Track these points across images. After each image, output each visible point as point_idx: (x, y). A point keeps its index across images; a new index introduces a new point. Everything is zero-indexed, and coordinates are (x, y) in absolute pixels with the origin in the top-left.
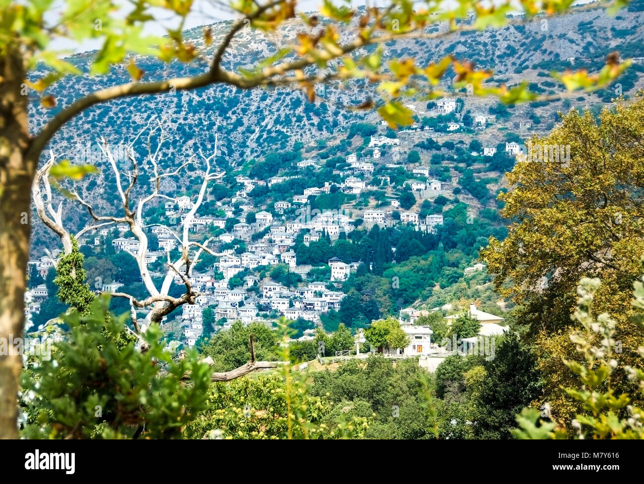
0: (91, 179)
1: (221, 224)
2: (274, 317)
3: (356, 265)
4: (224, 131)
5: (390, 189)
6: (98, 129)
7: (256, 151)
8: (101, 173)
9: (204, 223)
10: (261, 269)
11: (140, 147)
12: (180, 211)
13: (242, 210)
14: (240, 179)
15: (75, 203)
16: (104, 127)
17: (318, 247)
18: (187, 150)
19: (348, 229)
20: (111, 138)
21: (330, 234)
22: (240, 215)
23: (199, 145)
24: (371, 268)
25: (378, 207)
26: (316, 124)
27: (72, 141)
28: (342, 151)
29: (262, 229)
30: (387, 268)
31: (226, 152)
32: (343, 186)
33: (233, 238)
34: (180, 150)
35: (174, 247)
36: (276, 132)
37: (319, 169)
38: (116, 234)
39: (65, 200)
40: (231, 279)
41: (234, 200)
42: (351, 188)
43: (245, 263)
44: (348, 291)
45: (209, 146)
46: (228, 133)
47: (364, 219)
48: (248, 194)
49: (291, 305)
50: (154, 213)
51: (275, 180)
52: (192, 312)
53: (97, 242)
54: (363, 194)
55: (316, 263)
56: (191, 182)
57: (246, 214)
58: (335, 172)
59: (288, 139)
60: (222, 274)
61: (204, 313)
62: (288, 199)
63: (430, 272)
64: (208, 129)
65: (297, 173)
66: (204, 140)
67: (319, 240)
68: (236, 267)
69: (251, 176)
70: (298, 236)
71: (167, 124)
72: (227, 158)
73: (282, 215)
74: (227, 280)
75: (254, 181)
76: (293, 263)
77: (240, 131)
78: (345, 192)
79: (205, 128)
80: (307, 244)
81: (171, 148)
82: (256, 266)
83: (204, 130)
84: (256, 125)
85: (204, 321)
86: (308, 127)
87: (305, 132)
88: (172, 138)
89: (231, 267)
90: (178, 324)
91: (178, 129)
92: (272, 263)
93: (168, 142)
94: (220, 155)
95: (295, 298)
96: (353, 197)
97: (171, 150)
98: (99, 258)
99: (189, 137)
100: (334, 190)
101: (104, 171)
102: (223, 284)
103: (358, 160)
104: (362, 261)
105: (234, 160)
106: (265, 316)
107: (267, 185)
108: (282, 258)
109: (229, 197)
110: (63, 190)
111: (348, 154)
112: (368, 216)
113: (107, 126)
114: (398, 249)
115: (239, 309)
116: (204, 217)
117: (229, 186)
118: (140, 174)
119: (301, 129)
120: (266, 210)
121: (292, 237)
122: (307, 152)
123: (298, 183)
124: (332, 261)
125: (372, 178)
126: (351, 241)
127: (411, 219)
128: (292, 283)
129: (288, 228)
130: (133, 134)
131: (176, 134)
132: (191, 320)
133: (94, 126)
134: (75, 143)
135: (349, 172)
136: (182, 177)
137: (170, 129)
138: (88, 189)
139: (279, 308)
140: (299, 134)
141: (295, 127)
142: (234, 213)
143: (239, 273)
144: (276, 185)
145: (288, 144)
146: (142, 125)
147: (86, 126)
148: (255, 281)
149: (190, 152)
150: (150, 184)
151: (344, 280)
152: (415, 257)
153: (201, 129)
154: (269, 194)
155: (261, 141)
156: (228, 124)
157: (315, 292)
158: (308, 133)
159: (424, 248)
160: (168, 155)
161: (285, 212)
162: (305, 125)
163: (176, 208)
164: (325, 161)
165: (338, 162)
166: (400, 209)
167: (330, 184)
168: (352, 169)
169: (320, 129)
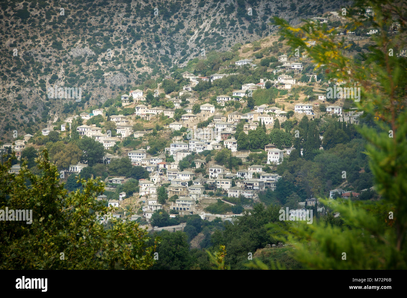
0: (53, 73)
1: (170, 114)
2: (218, 195)
3: (288, 152)
4: (168, 33)
5: (317, 85)
6: (59, 29)
7: (195, 51)
8: (62, 68)
9: (156, 113)
10: (207, 154)
11: (95, 46)
12: (134, 102)
13: (188, 102)
14: (186, 76)
15: (40, 94)
16: (63, 28)
17: (256, 135)
18: (135, 49)
19: (282, 120)
20: (70, 37)
21: (265, 123)
22: (187, 106)
23: (146, 45)
24: (302, 154)
25: (307, 100)
26: (247, 27)
27: (36, 40)
28: (275, 52)
29: (206, 119)
30: (316, 154)
31: (169, 51)
32: (276, 82)
33: (181, 126)
34: (130, 49)
35: (130, 134)
36: (213, 34)
37: (255, 67)
38: (80, 122)
39: (31, 91)
40: (180, 161)
41: (181, 94)
42: (283, 84)
43: (192, 148)
44: (283, 173)
45: (155, 46)
46: (171, 35)
47: (295, 111)
48: (193, 88)
49: (233, 185)
50: (111, 104)
51: (216, 77)
52: (148, 190)
53: (63, 128)
54: (293, 89)
55: (254, 149)
56: (140, 77)
57: (192, 106)
58: (269, 70)
59: (223, 40)
60: (172, 157)
61: (158, 190)
62: (228, 93)
63: (355, 158)
64: (154, 31)
65: (235, 71)
66: (151, 41)
67: (257, 129)
68: (184, 151)
69: (195, 73)
70: (238, 125)
71: (118, 26)
72: (170, 56)
73: (223, 107)
74: (177, 163)
75: (198, 77)
76: (234, 149)
77: (181, 33)
78: (278, 88)
79: (151, 30)
80: (247, 133)
81: (122, 47)
82: (201, 151)
83: (150, 32)
84: (195, 28)
85: (158, 198)
86: (240, 30)
87: (237, 34)
88: (122, 38)
89: (180, 151)
90: (135, 199)
91: (128, 31)
92: (216, 148)
93: (119, 41)
94: (164, 54)
95: (237, 179)
96: (285, 92)
97: (122, 49)
98: (66, 143)
99: (138, 38)
100: (268, 86)
101: (64, 67)
102: (175, 166)
103: (289, 59)
104: (294, 147)
105: (177, 58)
106: (211, 194)
107: (210, 81)
108: (225, 144)
109: (177, 91)
110: (29, 82)
111: (280, 54)
112: (298, 108)
113: (67, 28)
114: (326, 138)
115: (188, 188)
116: (156, 108)
117: (177, 81)
118: (95, 69)
119: (234, 32)
120: (209, 103)
121: (233, 126)
122: (244, 52)
123: (237, 79)
124: (268, 147)
125: (301, 75)
126: (284, 130)
127: (336, 111)
128: (234, 166)
129: (229, 118)
130: (88, 34)
131: (126, 35)
132: (147, 197)
133: (55, 27)
134: (39, 42)
135: (281, 70)
136: (132, 72)
137: (121, 31)
138: (51, 82)
139: (223, 187)
140: (233, 36)
141: (229, 30)
142: (182, 105)
143: (188, 156)
144: (217, 80)
145: (223, 45)
146: (97, 27)
147: (48, 27)
148: (202, 164)
149: (139, 51)
150: (103, 79)
151: (278, 164)
152: (341, 144)
153: (148, 31)
154: (212, 88)
155: (200, 41)
156: (171, 27)
157: (254, 174)
158: (240, 35)
159: (348, 137)
160: (119, 53)
161: (226, 105)
162: (237, 28)
163: (131, 100)
164: (259, 60)
165: (272, 61)
166: (326, 103)
167: (264, 81)
168: (284, 67)
169: (251, 32)
